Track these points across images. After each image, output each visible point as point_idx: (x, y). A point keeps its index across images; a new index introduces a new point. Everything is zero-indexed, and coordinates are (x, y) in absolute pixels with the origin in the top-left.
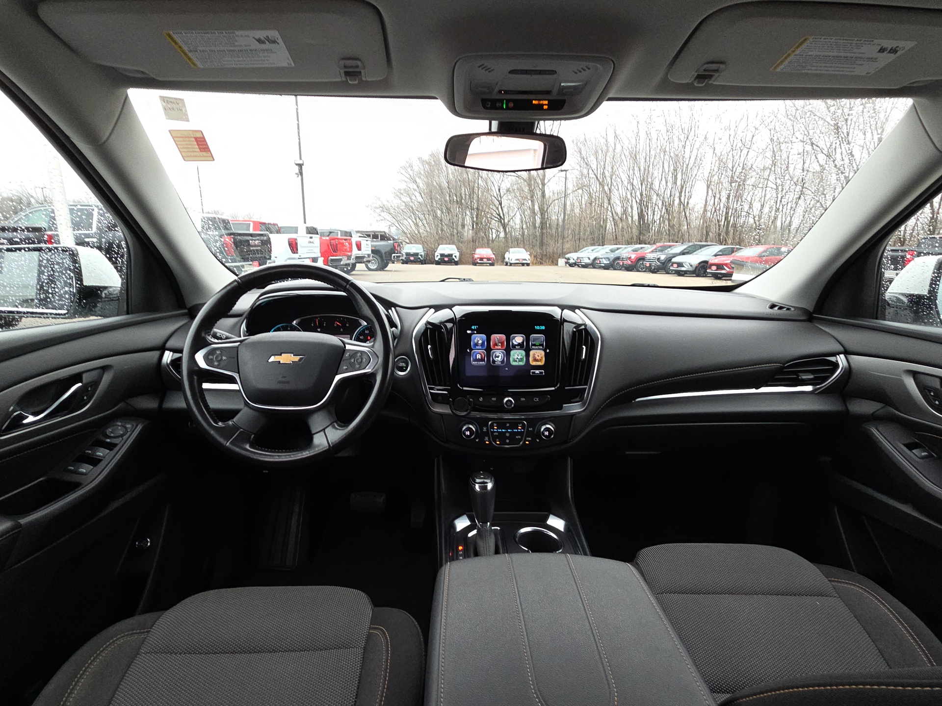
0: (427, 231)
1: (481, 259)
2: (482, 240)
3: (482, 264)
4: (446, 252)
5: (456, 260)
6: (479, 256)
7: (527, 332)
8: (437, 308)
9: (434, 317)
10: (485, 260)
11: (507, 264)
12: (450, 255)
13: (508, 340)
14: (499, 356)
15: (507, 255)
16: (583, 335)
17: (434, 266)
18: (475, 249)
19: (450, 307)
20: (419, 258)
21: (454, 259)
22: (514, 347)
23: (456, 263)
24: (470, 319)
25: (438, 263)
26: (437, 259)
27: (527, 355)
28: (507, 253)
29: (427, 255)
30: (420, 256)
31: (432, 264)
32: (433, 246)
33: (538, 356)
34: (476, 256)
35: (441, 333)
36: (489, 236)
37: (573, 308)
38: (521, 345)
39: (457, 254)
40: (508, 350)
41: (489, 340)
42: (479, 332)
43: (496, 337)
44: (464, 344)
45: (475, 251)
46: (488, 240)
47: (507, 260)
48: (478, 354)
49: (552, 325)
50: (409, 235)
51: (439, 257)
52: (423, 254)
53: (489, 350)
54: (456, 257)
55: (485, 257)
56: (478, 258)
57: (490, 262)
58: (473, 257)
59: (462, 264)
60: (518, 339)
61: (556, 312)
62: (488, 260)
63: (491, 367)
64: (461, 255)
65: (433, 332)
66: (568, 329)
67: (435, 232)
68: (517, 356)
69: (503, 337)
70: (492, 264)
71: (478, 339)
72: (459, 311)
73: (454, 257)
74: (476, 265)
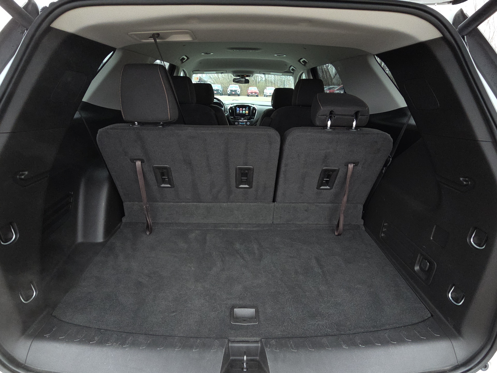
0: (223, 77)
1: (252, 93)
2: (253, 82)
3: (252, 96)
4: (233, 89)
5: (238, 93)
6: (250, 91)
7: (245, 108)
8: (232, 104)
9: (232, 106)
10: (254, 94)
11: (265, 96)
12: (236, 91)
13: (243, 109)
14: (241, 112)
15: (265, 91)
16: (254, 109)
17: (227, 96)
18: (249, 87)
19: (234, 104)
20: (219, 92)
21: (237, 93)
22: (243, 110)
23: (239, 95)
24: (236, 106)
25: (229, 95)
26: (228, 93)
27: (245, 112)
28: (265, 90)
29: (223, 90)
30: (219, 91)
31: (226, 95)
32: (226, 85)
33: (247, 112)
34: (249, 91)
35: (232, 108)
36: (257, 80)
37: (253, 105)
38: (244, 110)
39: (239, 90)
40: (242, 111)
41: (239, 109)
42: (238, 108)
43: (241, 109)
44: (236, 109)
45: (248, 88)
46: (256, 82)
47: (265, 93)
48: (238, 111)
49: (249, 107)
50: (213, 79)
51: (230, 92)
52: (221, 90)
53: (239, 111)
54: (238, 92)
55: (254, 92)
56: (250, 92)
57: (256, 94)
58: (247, 92)
59: (242, 96)
60: (244, 109)
61: (250, 105)
62: (255, 94)
63: (240, 113)
64: (241, 90)
65: (231, 108)
66: (252, 108)
67: (227, 78)
68: (244, 112)
69: (242, 109)
70: (257, 96)
71: (238, 109)
72: (235, 105)
73: (237, 92)
74: (249, 96)
